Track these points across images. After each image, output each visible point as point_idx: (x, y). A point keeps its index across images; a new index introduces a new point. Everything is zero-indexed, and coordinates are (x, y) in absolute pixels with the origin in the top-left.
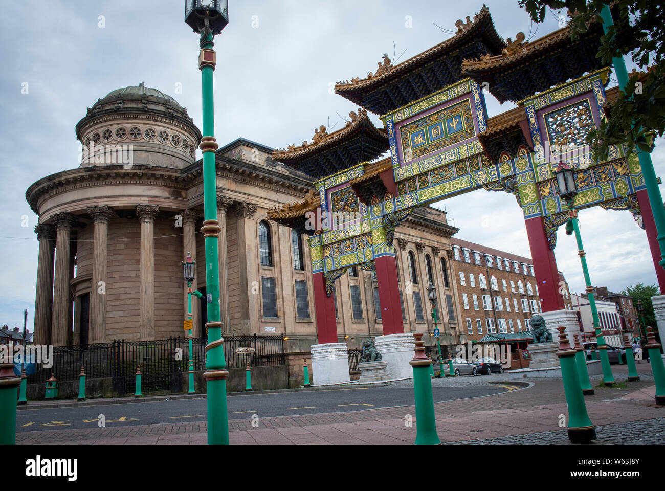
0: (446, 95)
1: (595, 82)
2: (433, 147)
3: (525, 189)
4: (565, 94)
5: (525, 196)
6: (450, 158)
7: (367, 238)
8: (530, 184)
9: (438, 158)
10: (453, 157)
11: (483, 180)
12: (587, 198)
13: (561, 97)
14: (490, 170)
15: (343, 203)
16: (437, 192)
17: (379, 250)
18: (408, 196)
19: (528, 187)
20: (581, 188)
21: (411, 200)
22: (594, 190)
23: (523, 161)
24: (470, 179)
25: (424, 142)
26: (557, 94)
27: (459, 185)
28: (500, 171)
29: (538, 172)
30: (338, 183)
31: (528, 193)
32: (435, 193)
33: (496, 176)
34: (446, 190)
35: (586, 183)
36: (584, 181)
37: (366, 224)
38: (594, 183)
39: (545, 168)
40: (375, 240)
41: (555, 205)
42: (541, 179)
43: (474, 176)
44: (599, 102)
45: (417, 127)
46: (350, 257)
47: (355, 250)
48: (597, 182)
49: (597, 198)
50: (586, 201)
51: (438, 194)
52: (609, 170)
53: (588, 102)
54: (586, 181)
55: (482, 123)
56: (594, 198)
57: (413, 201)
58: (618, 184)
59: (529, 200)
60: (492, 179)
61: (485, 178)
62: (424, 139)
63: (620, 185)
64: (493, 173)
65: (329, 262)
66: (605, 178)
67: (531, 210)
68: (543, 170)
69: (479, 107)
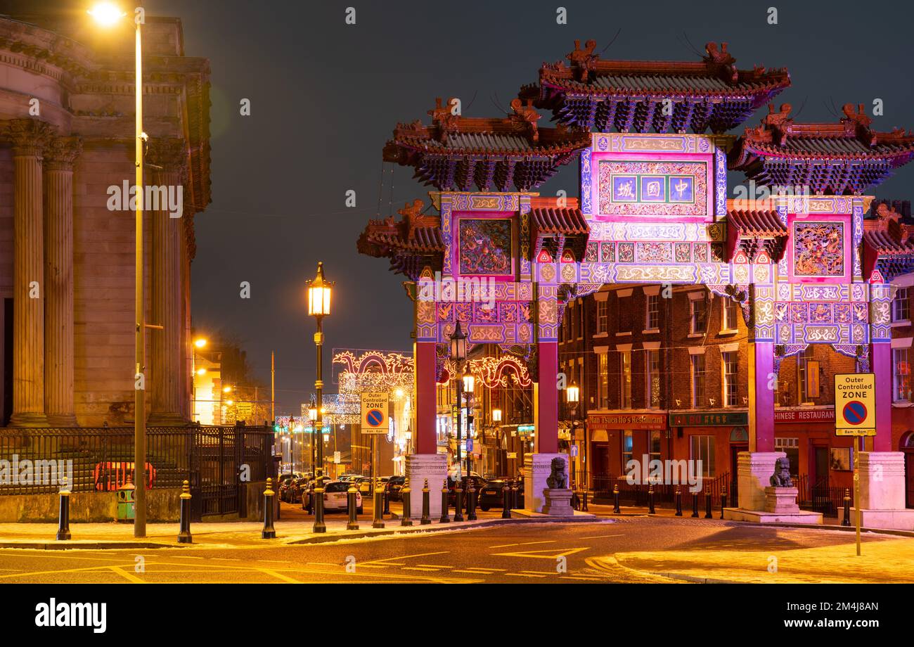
0: (679, 145)
1: (858, 208)
2: (645, 208)
3: (762, 306)
4: (823, 208)
5: (761, 315)
6: (672, 234)
7: (523, 309)
8: (769, 302)
9: (655, 229)
10: (676, 235)
11: (711, 278)
12: (824, 336)
13: (818, 209)
14: (722, 269)
15: (481, 242)
16: (647, 275)
17: (548, 333)
18: (602, 267)
19: (766, 305)
20: (818, 321)
21: (606, 274)
22: (832, 328)
23: (763, 271)
24: (695, 272)
25: (633, 196)
26: (815, 204)
27: (678, 275)
28: (734, 274)
29: (778, 289)
30: (478, 208)
31: (764, 313)
32: (643, 274)
33: (728, 278)
34: (659, 276)
35: (823, 319)
36: (822, 316)
37: (525, 288)
38: (832, 321)
39: (787, 288)
40: (542, 316)
41: (789, 334)
42: (780, 299)
43: (699, 270)
44: (856, 233)
45: (626, 171)
46: (491, 330)
47: (499, 321)
48: (835, 320)
49: (834, 338)
50: (822, 339)
51: (647, 278)
52: (849, 312)
53: (842, 226)
54: (825, 316)
55: (721, 203)
56: (831, 337)
57: (608, 276)
58: (856, 329)
59: (765, 321)
60: (723, 280)
61: (713, 276)
62: (633, 192)
63: (858, 331)
64: (725, 273)
65: (449, 330)
66: (843, 319)
67: (765, 333)
68: (784, 290)
69: (721, 181)
